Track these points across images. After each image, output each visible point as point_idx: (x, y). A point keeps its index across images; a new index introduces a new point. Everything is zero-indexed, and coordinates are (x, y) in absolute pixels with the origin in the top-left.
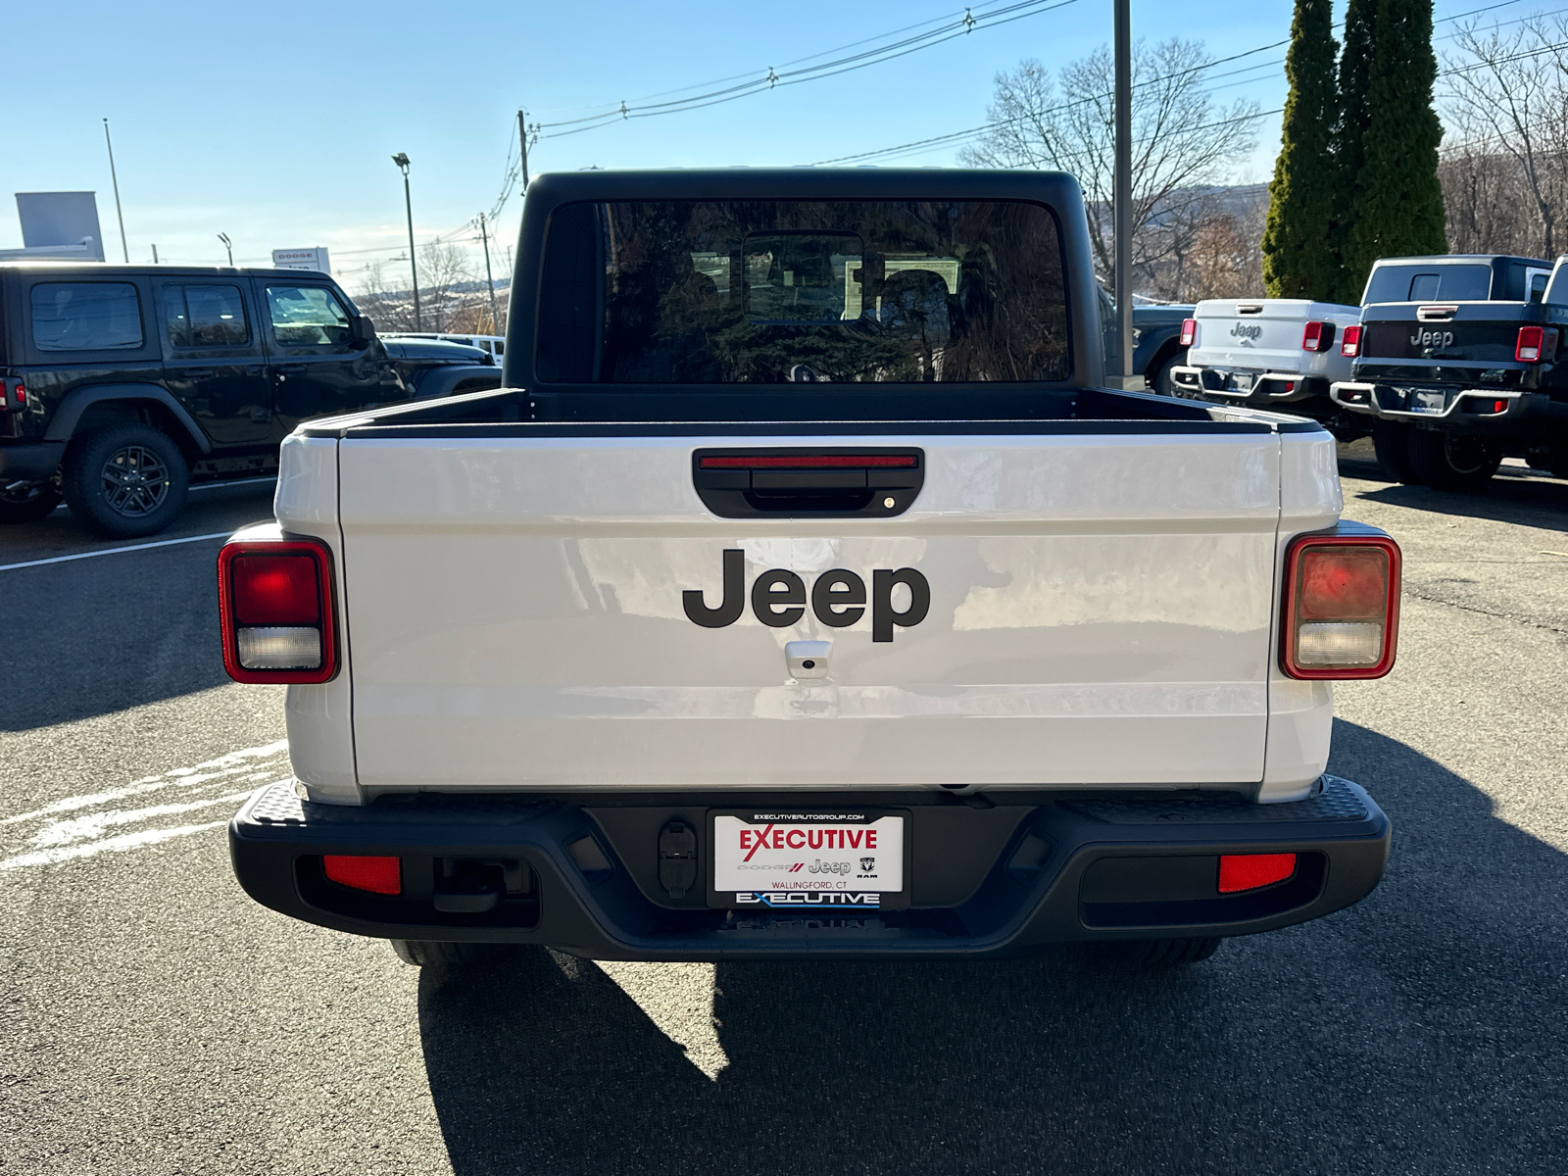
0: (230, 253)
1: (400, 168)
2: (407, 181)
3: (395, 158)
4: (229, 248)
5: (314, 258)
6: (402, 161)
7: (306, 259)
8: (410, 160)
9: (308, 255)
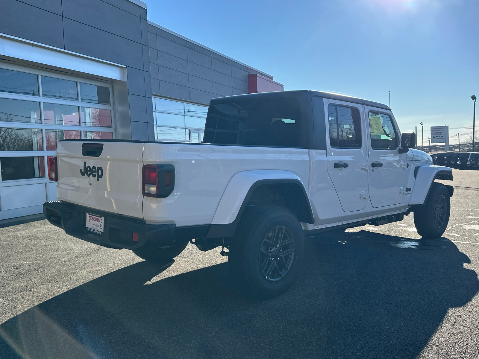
0: (423, 128)
1: (473, 100)
2: (475, 104)
3: (471, 97)
4: (423, 127)
5: (444, 129)
6: (474, 98)
7: (441, 129)
8: (476, 97)
9: (442, 128)
